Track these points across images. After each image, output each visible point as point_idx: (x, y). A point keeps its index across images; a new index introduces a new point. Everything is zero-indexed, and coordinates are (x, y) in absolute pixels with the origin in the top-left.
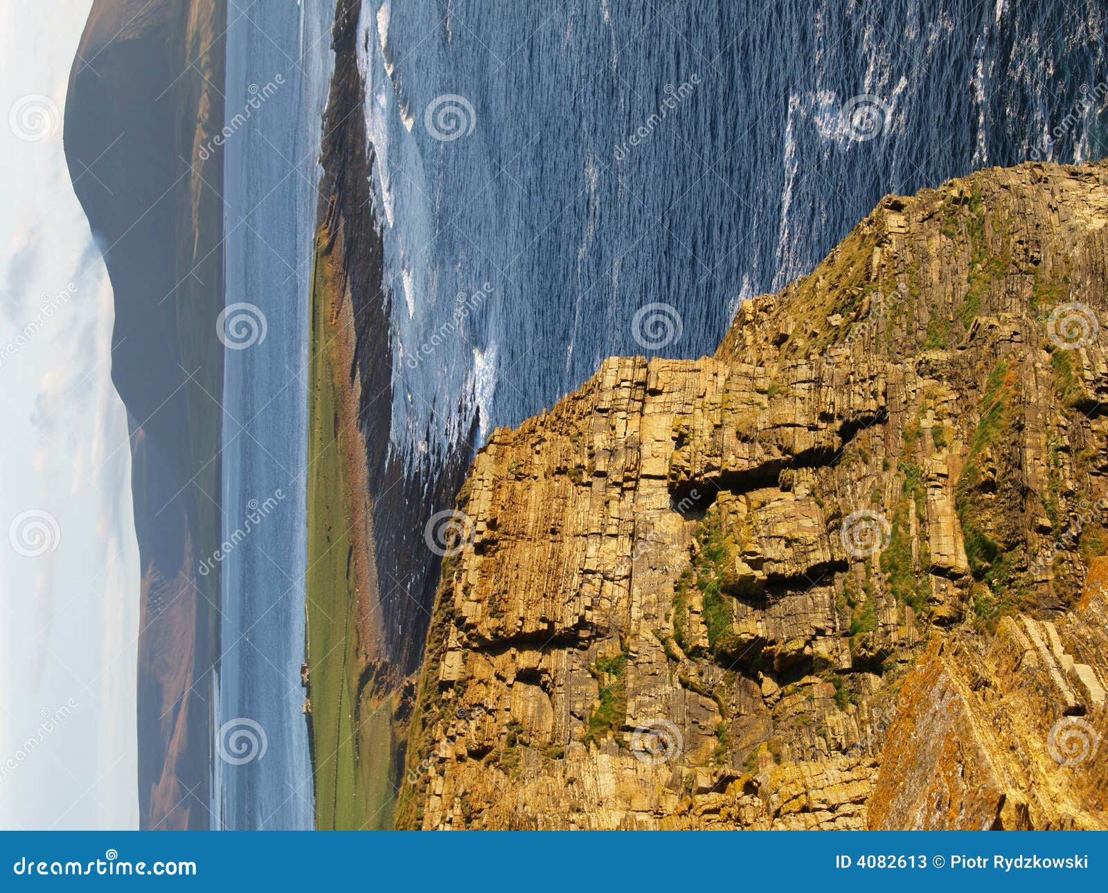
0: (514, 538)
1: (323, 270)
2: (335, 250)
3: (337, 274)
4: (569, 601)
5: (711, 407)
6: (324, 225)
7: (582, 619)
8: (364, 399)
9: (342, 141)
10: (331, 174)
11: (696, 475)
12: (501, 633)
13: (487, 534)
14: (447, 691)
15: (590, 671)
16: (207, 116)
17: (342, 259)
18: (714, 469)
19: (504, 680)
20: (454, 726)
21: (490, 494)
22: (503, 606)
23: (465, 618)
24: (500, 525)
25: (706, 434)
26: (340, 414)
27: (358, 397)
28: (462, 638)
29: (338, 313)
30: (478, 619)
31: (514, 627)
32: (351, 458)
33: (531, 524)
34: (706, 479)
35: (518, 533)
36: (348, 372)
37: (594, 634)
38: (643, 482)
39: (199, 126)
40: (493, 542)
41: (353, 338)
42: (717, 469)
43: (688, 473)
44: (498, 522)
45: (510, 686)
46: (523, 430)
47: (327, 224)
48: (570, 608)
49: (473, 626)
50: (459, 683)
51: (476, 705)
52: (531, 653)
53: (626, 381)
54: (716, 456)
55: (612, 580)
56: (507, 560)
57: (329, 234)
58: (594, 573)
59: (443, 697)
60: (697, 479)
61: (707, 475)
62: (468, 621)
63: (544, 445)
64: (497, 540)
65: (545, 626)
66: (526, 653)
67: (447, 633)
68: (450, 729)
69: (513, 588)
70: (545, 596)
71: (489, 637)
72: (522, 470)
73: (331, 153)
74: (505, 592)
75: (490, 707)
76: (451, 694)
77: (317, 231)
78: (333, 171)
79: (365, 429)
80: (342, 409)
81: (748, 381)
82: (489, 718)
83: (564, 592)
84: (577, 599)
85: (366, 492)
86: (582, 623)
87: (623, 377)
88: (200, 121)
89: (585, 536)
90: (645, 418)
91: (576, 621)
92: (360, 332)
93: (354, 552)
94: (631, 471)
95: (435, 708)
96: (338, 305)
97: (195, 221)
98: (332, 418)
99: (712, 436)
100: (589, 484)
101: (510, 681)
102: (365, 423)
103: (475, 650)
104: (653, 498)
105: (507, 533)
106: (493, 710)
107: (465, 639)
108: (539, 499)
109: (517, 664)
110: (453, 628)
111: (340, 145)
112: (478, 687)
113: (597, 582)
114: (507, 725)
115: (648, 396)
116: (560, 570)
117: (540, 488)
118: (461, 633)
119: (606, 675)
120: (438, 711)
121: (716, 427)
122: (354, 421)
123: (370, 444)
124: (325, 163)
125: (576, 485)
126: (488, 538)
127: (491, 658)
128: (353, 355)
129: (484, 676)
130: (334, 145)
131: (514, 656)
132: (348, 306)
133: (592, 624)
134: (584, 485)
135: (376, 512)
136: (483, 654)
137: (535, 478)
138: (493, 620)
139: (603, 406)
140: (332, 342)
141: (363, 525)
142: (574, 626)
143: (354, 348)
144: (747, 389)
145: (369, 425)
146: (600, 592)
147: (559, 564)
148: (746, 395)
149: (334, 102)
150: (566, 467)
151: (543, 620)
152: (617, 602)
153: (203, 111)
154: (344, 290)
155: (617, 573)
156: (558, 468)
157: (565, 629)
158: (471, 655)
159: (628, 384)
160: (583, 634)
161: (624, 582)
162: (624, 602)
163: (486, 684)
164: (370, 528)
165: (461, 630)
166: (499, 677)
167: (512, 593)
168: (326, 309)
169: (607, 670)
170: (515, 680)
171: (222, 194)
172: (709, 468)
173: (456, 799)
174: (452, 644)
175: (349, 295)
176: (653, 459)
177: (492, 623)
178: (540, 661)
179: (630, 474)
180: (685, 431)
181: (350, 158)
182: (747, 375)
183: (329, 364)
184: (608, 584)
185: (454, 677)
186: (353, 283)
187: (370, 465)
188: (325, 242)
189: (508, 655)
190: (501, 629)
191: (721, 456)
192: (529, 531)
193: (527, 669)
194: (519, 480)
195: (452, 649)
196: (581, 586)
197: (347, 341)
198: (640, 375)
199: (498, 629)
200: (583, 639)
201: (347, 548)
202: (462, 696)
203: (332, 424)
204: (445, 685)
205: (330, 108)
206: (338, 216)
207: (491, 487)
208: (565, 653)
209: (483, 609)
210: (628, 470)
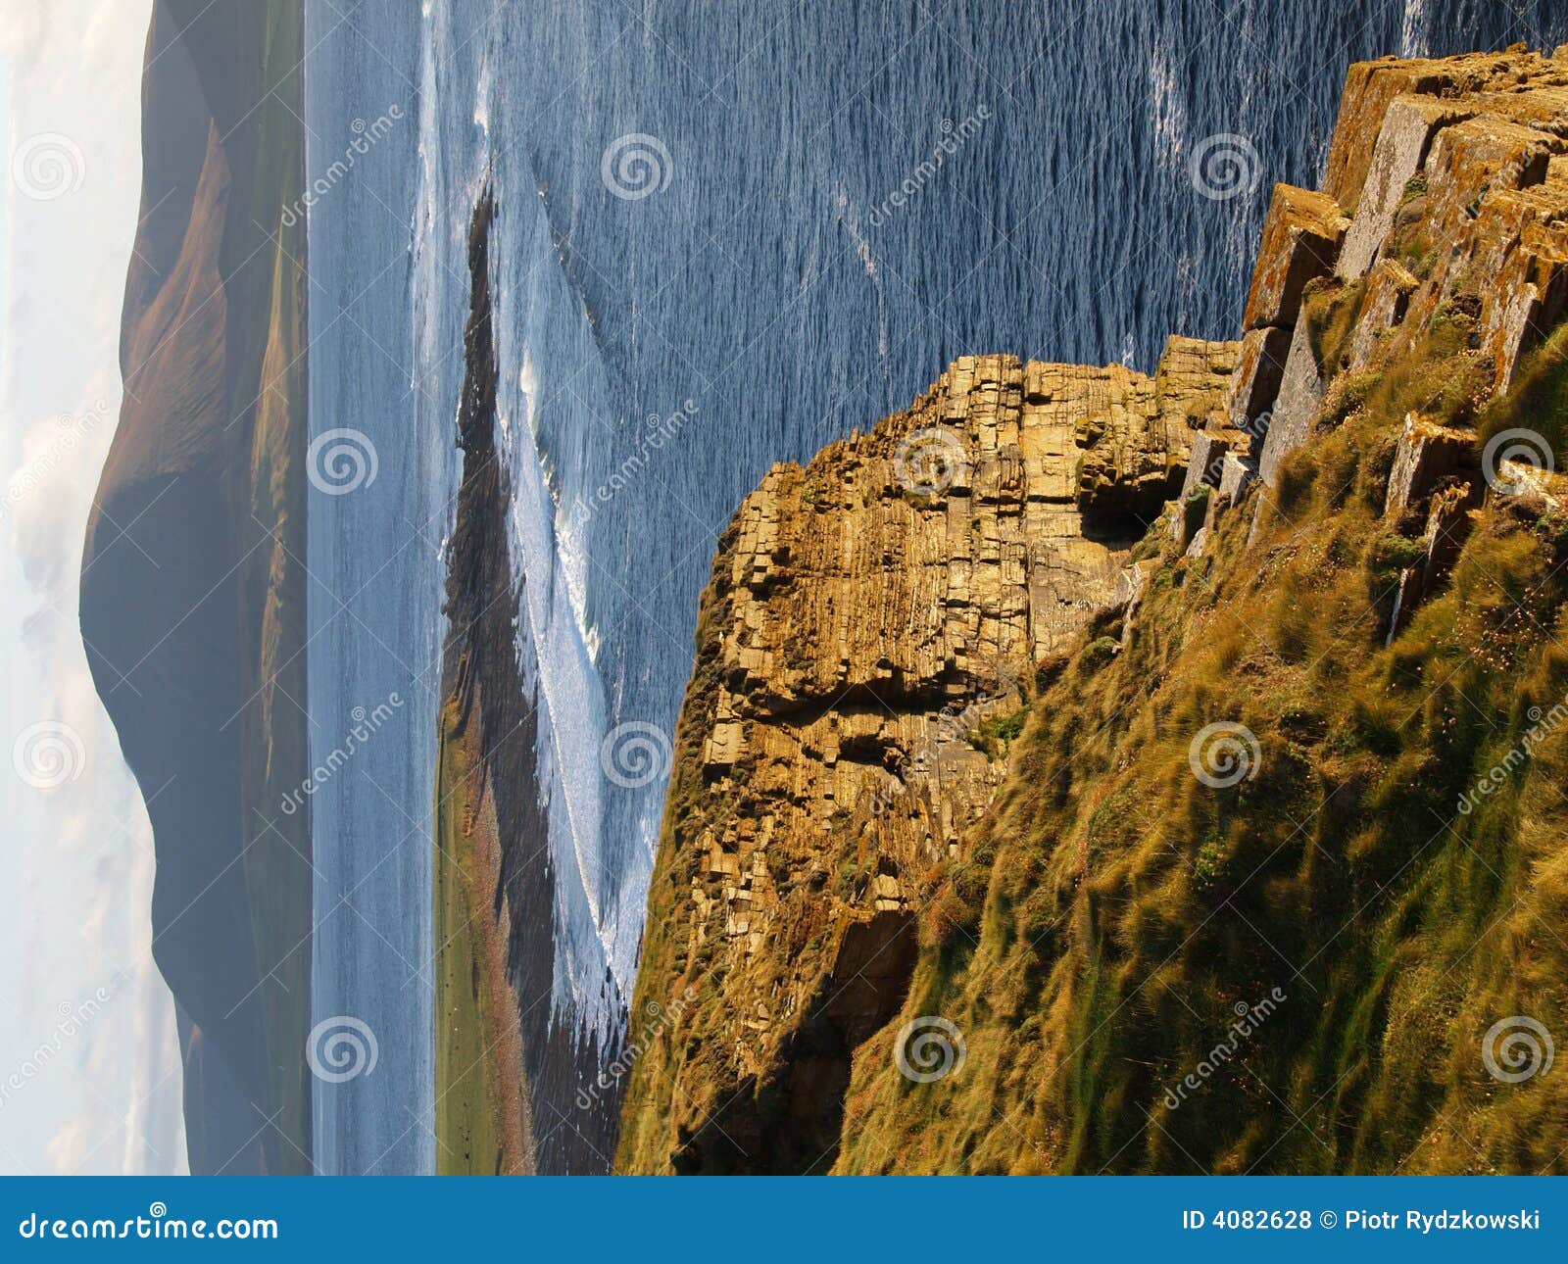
0: (820, 574)
1: (452, 757)
2: (469, 731)
3: (471, 765)
4: (925, 643)
5: (1138, 399)
6: (452, 696)
7: (950, 665)
8: (516, 936)
9: (475, 575)
10: (460, 624)
11: (1126, 477)
12: (809, 688)
13: (772, 570)
14: (720, 782)
15: (970, 742)
16: (282, 576)
17: (478, 741)
18: (1155, 468)
19: (819, 757)
20: (733, 828)
21: (775, 527)
22: (810, 651)
23: (745, 671)
24: (795, 558)
25: (1135, 430)
26: (481, 962)
27: (507, 935)
28: (740, 703)
29: (475, 819)
30: (768, 673)
31: (832, 677)
32: (498, 1024)
33: (848, 555)
34: (1141, 483)
35: (828, 568)
36: (490, 902)
37: (972, 690)
38: (1031, 506)
39: (271, 591)
40: (784, 580)
41: (497, 852)
42: (1162, 468)
43: (1111, 475)
44: (791, 553)
45: (831, 766)
46: (821, 458)
47: (457, 694)
48: (929, 652)
49: (759, 683)
50: (739, 764)
51: (772, 792)
52: (865, 718)
53: (990, 382)
54: (1156, 451)
55: (997, 617)
56: (811, 598)
57: (460, 708)
58: (965, 605)
59: (712, 791)
60: (1128, 482)
61: (1144, 478)
62: (750, 675)
63: (860, 471)
64: (792, 577)
65: (888, 674)
66: (857, 718)
67: (714, 701)
68: (728, 832)
69: (826, 626)
70: (883, 633)
71: (788, 695)
72: (825, 497)
73: (460, 595)
74: (813, 632)
75: (798, 794)
76: (727, 784)
77: (443, 705)
78: (464, 619)
79: (518, 981)
80: (483, 954)
81: (1197, 359)
82: (796, 811)
83: (916, 632)
84: (938, 639)
85: (521, 1071)
86: (951, 673)
87: (985, 377)
88: (272, 583)
89: (945, 564)
90: (1026, 432)
91: (941, 666)
92: (508, 844)
93: (505, 1157)
94: (1012, 489)
95: (696, 812)
96: (475, 808)
97: (268, 726)
98: (469, 969)
99: (1146, 430)
100: (942, 507)
101: (831, 759)
102: (517, 972)
103: (764, 720)
104: (1053, 525)
105: (808, 568)
106: (804, 799)
107: (746, 704)
108: (858, 530)
109: (842, 731)
110: (723, 693)
111: (473, 582)
112: (774, 770)
113: (973, 619)
114: (830, 819)
115: (1028, 405)
116: (907, 602)
117: (858, 519)
118: (738, 697)
119: (1001, 742)
120: (703, 814)
121: (1151, 418)
122: (501, 973)
123: (524, 1002)
124: (451, 611)
125: (920, 510)
126: (776, 574)
127: (795, 731)
128: (498, 876)
129: (785, 753)
130: (464, 582)
131: (834, 723)
132: (489, 809)
133: (967, 674)
134: (933, 508)
135: (536, 1098)
136: (779, 725)
137: (849, 507)
138: (793, 672)
139: (953, 415)
140: (468, 861)
141: (516, 1119)
142: (938, 675)
143: (498, 867)
144: (1197, 369)
145: (523, 973)
146: (978, 631)
147: (904, 595)
148: (1197, 377)
149: (462, 521)
150: (900, 487)
151: (884, 664)
152: (1009, 647)
153: (276, 570)
154: (483, 786)
155: (1006, 606)
156: (888, 488)
157: (922, 680)
158: (758, 727)
159: (994, 386)
160: (952, 689)
161: (1018, 620)
162: (1021, 647)
163: (788, 764)
164: (527, 1122)
165: (739, 692)
166: (808, 752)
167: (825, 633)
168: (457, 815)
169: (1002, 735)
170: (839, 758)
171: (305, 707)
172: (1147, 467)
173: (756, 854)
174: (723, 714)
175: (490, 792)
176: (1046, 478)
177: (792, 676)
178: (882, 727)
179: (1010, 493)
180: (1098, 430)
181: (487, 597)
182: (1194, 351)
183: (464, 893)
184: (991, 625)
185: (730, 758)
186: (495, 775)
187: (526, 1030)
188: (455, 720)
189: (823, 722)
190: (811, 682)
191: (1164, 450)
192: (846, 564)
193: (860, 737)
194: (822, 511)
195: (725, 721)
196: (944, 622)
197: (488, 857)
198: (1014, 376)
199: (804, 681)
200: (954, 698)
201: (495, 1154)
202: (745, 784)
203: (470, 977)
204: (715, 772)
205: (459, 530)
206: (472, 681)
207: (776, 518)
208: (924, 719)
209: (776, 659)
210: (1005, 486)
